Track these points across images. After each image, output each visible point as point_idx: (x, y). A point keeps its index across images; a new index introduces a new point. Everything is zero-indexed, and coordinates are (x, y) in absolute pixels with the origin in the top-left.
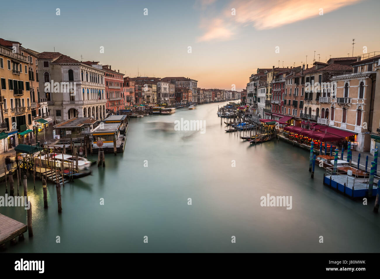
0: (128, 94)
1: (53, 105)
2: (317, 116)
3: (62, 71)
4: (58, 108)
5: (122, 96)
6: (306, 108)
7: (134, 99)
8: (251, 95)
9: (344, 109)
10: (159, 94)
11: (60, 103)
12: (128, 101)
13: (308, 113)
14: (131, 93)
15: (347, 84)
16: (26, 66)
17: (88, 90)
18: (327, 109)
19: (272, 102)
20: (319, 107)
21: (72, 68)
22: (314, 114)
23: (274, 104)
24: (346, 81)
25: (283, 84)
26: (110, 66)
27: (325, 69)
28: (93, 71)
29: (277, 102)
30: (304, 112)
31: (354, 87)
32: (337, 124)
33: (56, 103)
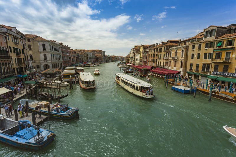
0: (73, 57)
1: (35, 62)
2: (163, 65)
3: (39, 45)
4: (37, 64)
5: (70, 58)
6: (158, 62)
7: (76, 60)
8: (132, 58)
9: (175, 62)
10: (88, 58)
11: (39, 61)
12: (73, 61)
13: (159, 64)
14: (74, 57)
15: (176, 51)
16: (21, 41)
17: (53, 55)
18: (168, 62)
19: (143, 60)
20: (164, 61)
21: (45, 43)
22: (162, 64)
23: (144, 61)
24: (176, 49)
25: (148, 52)
26: (63, 43)
27: (166, 44)
28: (55, 45)
29: (145, 60)
30: (157, 64)
31: (180, 52)
32: (172, 68)
33: (36, 62)
